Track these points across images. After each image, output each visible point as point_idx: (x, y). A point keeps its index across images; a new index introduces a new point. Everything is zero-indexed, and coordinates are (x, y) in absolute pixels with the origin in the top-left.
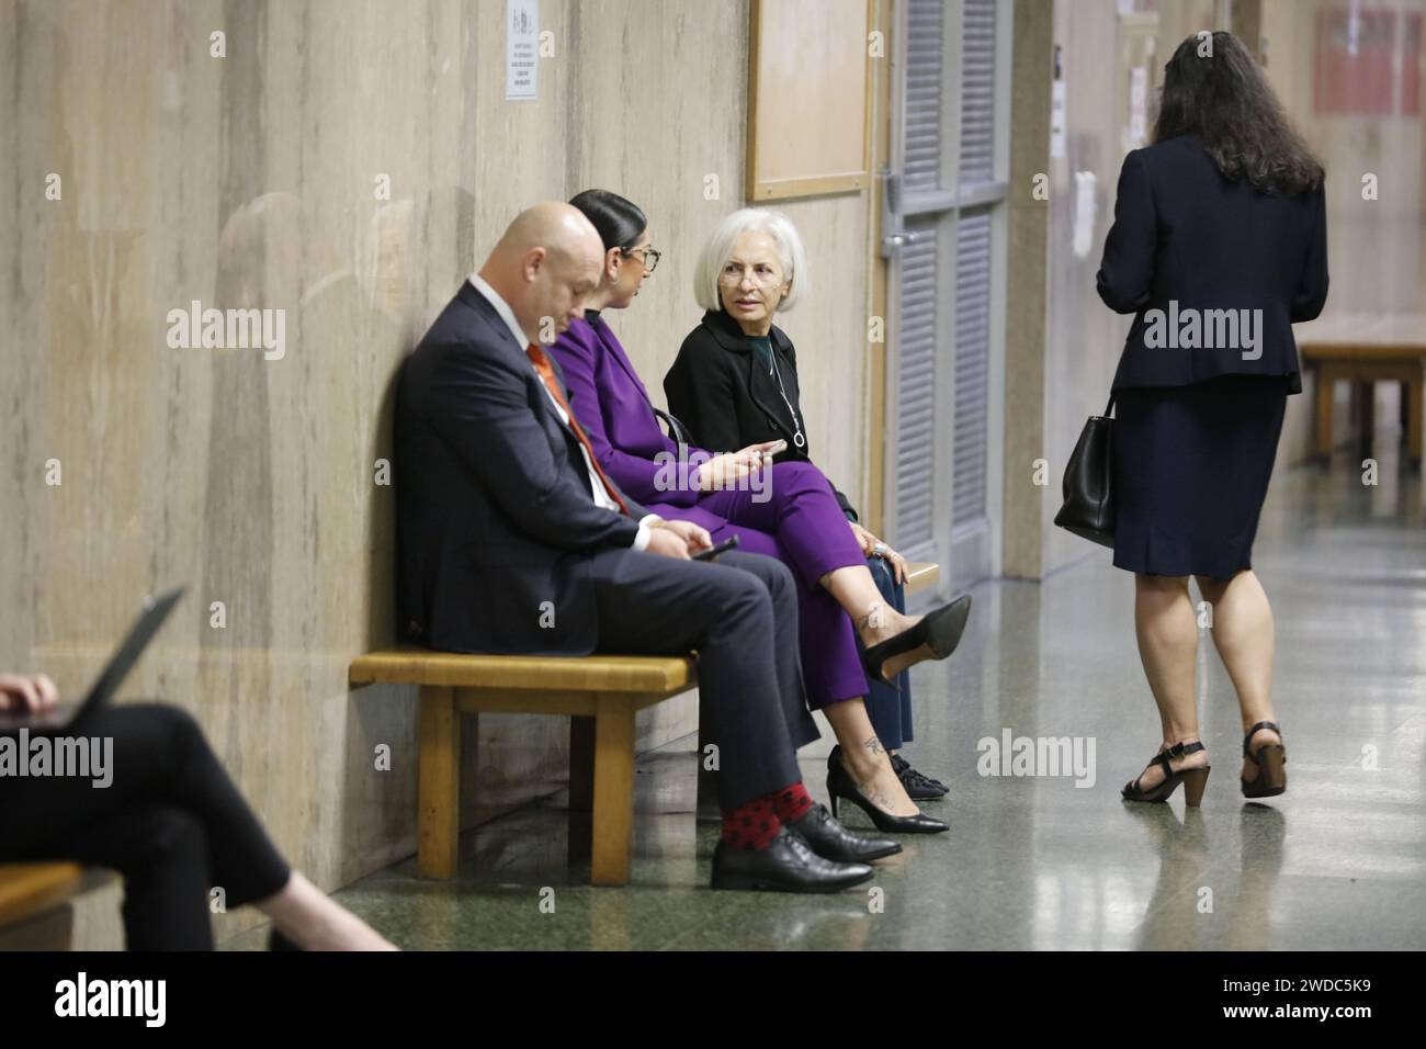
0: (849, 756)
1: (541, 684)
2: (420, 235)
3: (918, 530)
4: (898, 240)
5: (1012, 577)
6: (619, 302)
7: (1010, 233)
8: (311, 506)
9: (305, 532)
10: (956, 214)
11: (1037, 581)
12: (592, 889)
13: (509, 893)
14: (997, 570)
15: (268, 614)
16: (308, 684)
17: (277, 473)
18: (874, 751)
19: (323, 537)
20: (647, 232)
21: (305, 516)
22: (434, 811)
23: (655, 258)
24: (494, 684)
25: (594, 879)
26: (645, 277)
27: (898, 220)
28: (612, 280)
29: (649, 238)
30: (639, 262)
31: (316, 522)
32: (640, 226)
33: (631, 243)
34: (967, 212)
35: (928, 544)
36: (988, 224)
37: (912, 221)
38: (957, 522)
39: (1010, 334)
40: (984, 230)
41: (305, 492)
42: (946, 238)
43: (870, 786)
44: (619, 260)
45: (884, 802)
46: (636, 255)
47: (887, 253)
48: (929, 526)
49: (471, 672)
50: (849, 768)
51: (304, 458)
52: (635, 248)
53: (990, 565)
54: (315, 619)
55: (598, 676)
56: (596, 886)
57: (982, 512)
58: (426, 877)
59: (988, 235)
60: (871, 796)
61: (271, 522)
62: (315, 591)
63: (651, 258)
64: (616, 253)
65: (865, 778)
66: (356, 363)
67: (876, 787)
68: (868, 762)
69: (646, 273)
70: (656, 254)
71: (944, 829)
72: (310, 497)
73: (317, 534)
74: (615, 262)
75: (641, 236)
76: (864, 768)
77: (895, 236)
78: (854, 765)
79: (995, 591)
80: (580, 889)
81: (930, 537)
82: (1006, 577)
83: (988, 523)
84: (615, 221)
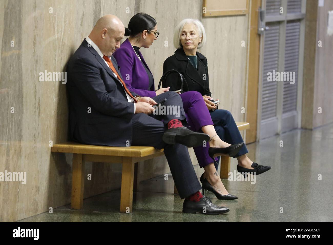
0: (209, 177)
1: (106, 154)
2: (80, 23)
3: (271, 114)
4: (263, 29)
5: (304, 128)
6: (146, 46)
7: (306, 28)
8: (38, 101)
9: (35, 108)
10: (286, 22)
11: (311, 130)
12: (120, 214)
13: (95, 214)
14: (300, 126)
15: (21, 131)
16: (36, 152)
17: (25, 90)
18: (217, 176)
19: (42, 110)
20: (156, 27)
21: (35, 103)
22: (76, 190)
23: (158, 34)
24: (92, 153)
25: (121, 211)
26: (155, 39)
27: (263, 23)
28: (144, 39)
29: (157, 28)
30: (153, 35)
31: (39, 105)
32: (154, 24)
33: (151, 29)
34: (289, 22)
35: (275, 118)
36: (299, 25)
37: (268, 24)
38: (284, 112)
39: (305, 58)
40: (298, 27)
41: (35, 96)
42: (283, 29)
43: (215, 186)
44: (147, 34)
45: (220, 191)
46: (152, 33)
47: (260, 33)
48: (276, 113)
49: (85, 150)
50: (209, 181)
51: (35, 87)
52: (151, 31)
53: (297, 125)
54: (38, 133)
55: (122, 152)
56: (121, 213)
57: (296, 109)
58: (73, 209)
59: (299, 28)
60: (216, 189)
61: (22, 105)
62: (39, 125)
63: (157, 34)
64: (146, 32)
65: (214, 184)
66: (55, 60)
67: (217, 186)
68: (215, 179)
69: (155, 38)
70: (158, 33)
71: (236, 198)
72: (37, 98)
73: (40, 109)
74: (146, 34)
75: (154, 27)
76: (214, 181)
77: (262, 28)
78: (211, 180)
79: (299, 132)
80: (116, 213)
81: (276, 116)
82: (302, 128)
83: (297, 112)
84: (147, 22)
